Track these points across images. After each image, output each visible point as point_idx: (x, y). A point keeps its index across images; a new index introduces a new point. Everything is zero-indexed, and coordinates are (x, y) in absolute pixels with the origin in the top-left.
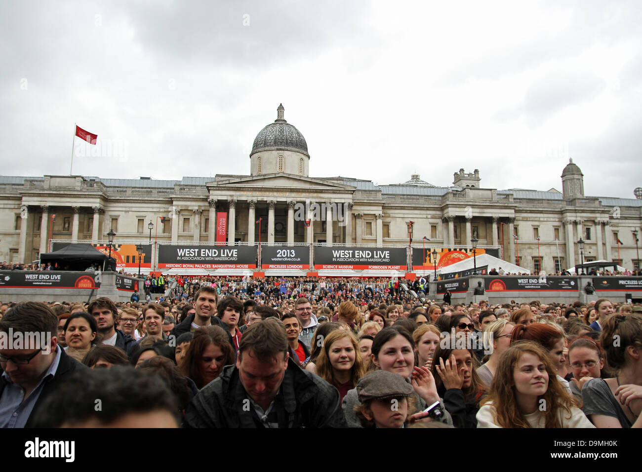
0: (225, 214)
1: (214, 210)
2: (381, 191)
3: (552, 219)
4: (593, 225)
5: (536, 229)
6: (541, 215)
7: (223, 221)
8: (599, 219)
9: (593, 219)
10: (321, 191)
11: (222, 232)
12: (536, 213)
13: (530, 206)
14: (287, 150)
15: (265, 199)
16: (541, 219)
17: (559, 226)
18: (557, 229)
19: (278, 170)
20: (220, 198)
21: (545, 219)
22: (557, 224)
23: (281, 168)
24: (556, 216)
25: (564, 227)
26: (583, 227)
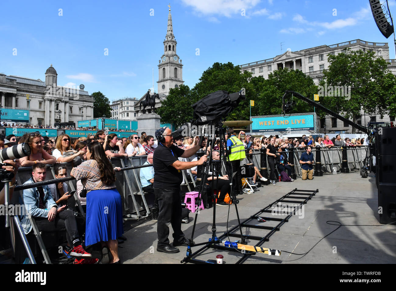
3: (38, 97)
4: (61, 102)
5: (28, 102)
6: (33, 94)
8: (63, 99)
9: (60, 99)
12: (29, 92)
13: (26, 88)
16: (32, 96)
17: (42, 101)
18: (40, 103)
21: (34, 97)
22: (41, 100)
24: (41, 95)
25: (45, 102)
26: (55, 103)
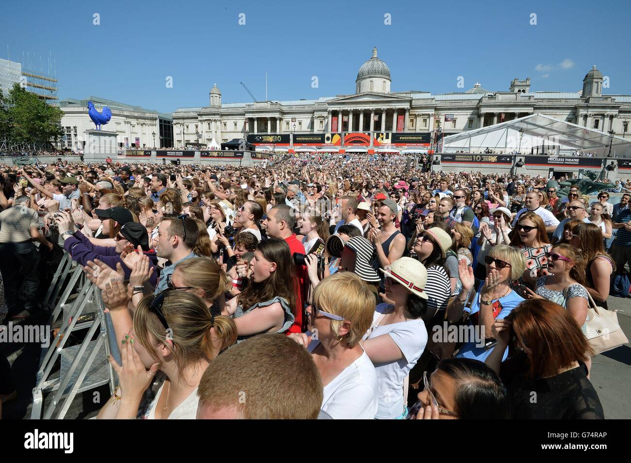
0: (337, 118)
1: (331, 116)
2: (435, 99)
6: (558, 110)
7: (335, 122)
10: (390, 102)
11: (335, 128)
14: (375, 77)
15: (358, 108)
18: (570, 121)
19: (369, 90)
20: (334, 109)
23: (371, 89)
26: (592, 119)
